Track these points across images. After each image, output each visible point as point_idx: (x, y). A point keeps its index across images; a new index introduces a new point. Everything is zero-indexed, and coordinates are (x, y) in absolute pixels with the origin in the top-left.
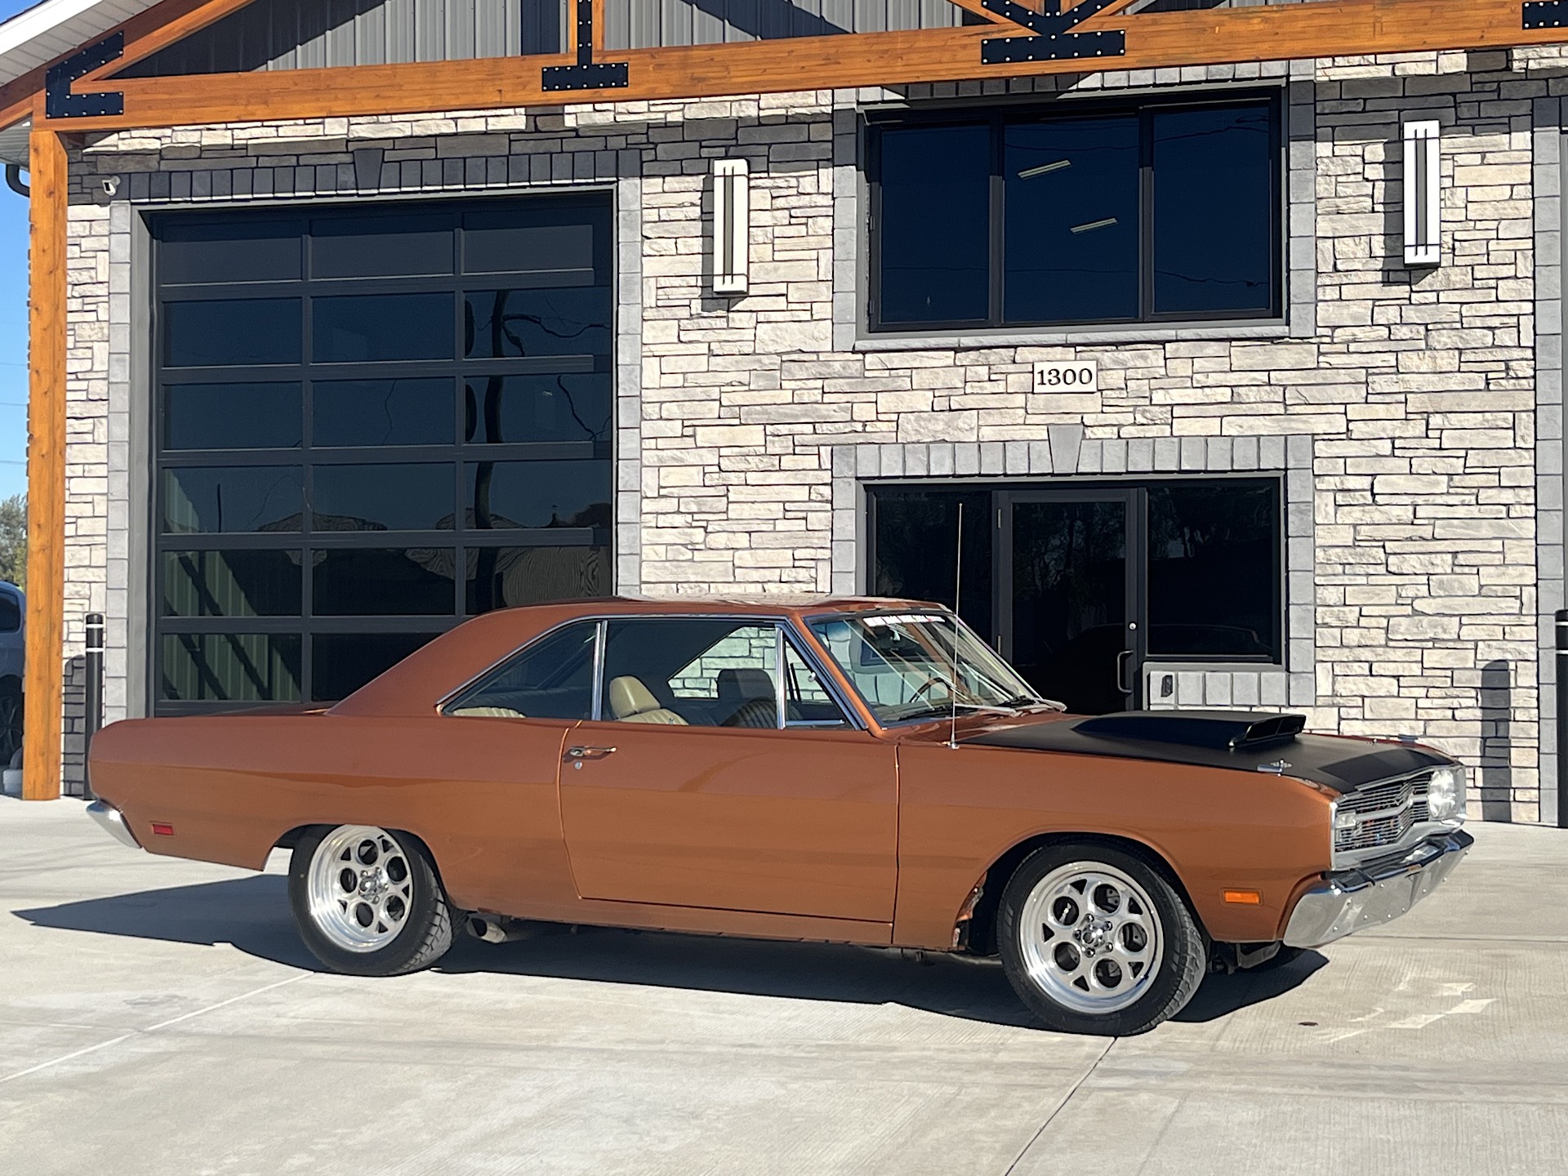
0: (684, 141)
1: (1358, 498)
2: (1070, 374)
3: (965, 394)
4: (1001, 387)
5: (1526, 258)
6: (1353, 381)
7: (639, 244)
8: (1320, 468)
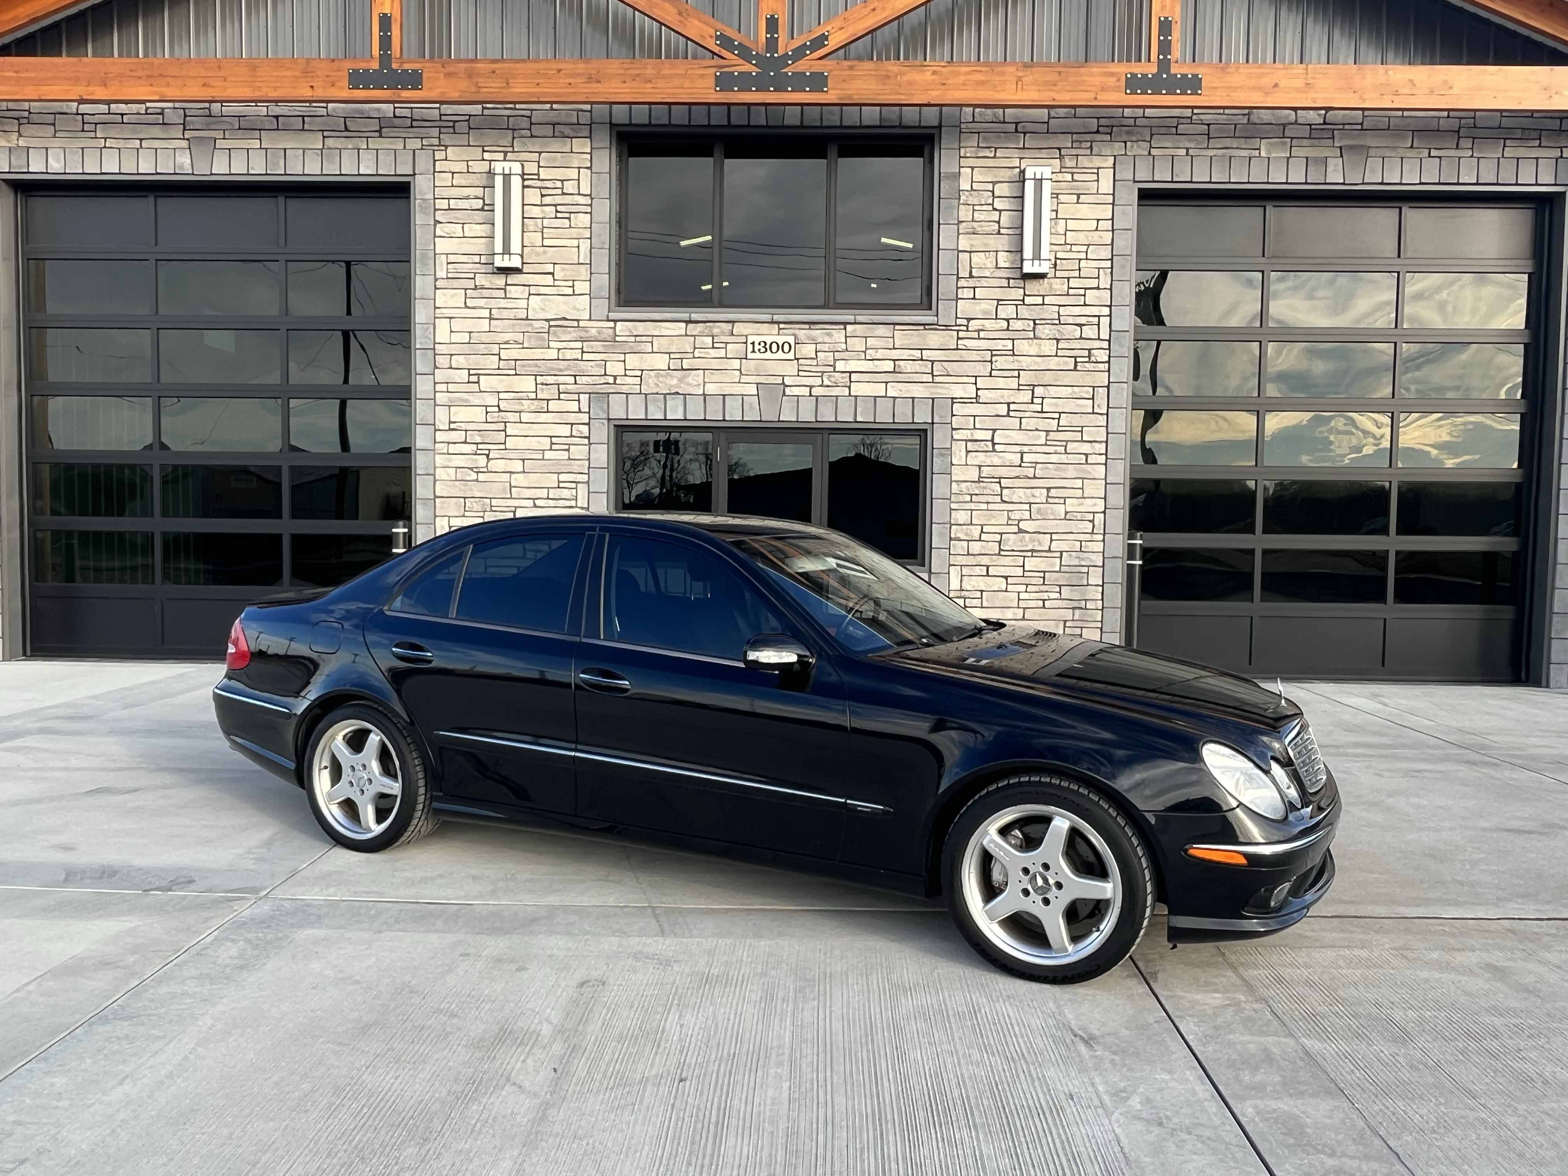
0: (469, 146)
1: (982, 446)
2: (774, 347)
3: (694, 357)
4: (722, 353)
5: (1106, 274)
6: (981, 359)
7: (433, 227)
8: (957, 423)
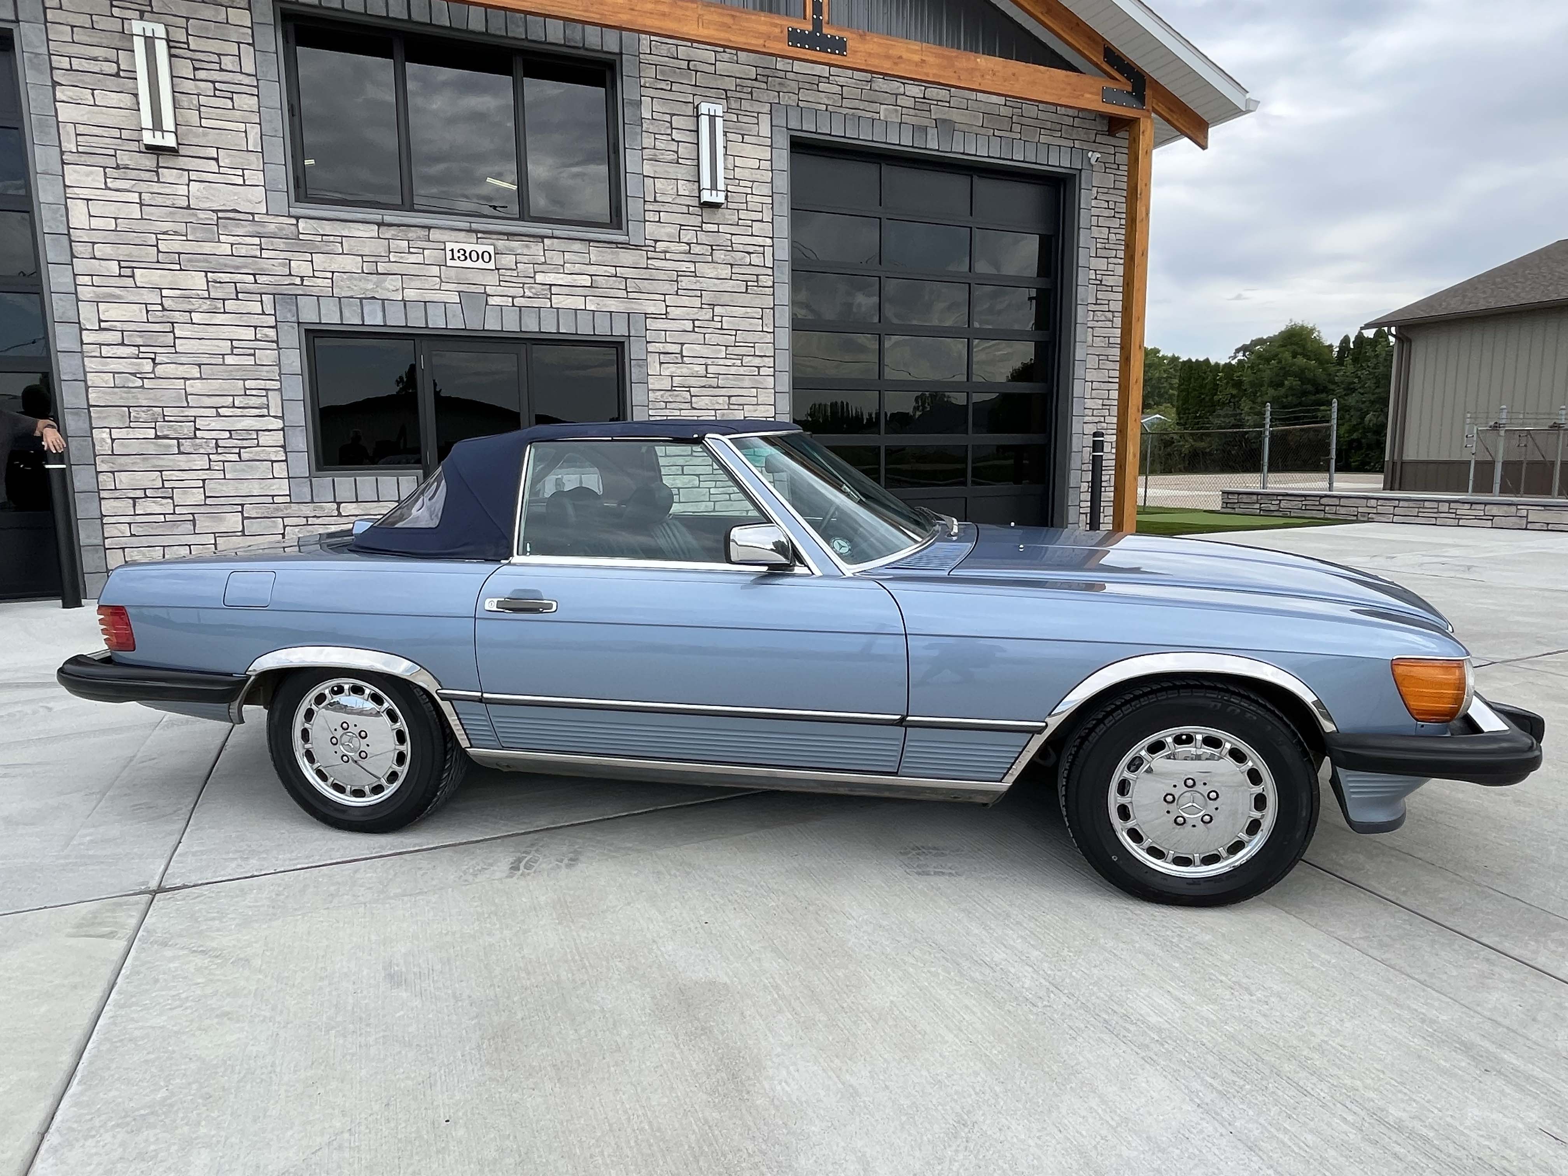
1: (673, 358)
2: (474, 255)
3: (390, 261)
4: (419, 259)
5: (768, 209)
6: (668, 279)
7: (51, 89)
8: (650, 337)
